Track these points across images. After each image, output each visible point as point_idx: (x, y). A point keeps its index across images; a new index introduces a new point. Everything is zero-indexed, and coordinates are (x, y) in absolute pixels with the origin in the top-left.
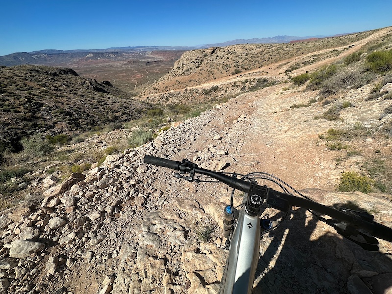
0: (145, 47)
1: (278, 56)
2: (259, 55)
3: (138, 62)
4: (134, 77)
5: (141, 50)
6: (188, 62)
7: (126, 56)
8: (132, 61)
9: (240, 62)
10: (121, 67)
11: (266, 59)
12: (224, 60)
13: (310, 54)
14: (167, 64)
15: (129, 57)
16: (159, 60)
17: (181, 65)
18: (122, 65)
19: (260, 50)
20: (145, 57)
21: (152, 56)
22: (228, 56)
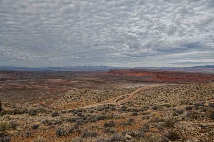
1: (112, 96)
2: (105, 95)
6: (73, 96)
11: (108, 97)
12: (92, 96)
19: (105, 93)
22: (93, 94)
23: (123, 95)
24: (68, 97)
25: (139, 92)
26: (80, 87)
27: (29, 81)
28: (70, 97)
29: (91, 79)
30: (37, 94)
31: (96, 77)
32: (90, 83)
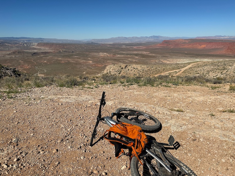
0: (29, 38)
1: (156, 72)
2: (148, 71)
3: (24, 52)
4: (21, 67)
5: (25, 41)
6: (113, 71)
7: (8, 46)
8: (16, 52)
9: (141, 73)
10: (3, 57)
11: (152, 73)
12: (133, 71)
13: (168, 72)
14: (55, 56)
15: (12, 47)
16: (46, 51)
17: (109, 72)
18: (5, 55)
19: (148, 69)
20: (31, 48)
21: (39, 48)
22: (134, 70)
23: (170, 72)
24: (107, 72)
25: (192, 68)
26: (127, 62)
27: (72, 55)
28: (110, 72)
29: (140, 52)
30: (81, 69)
31: (145, 50)
32: (138, 58)
